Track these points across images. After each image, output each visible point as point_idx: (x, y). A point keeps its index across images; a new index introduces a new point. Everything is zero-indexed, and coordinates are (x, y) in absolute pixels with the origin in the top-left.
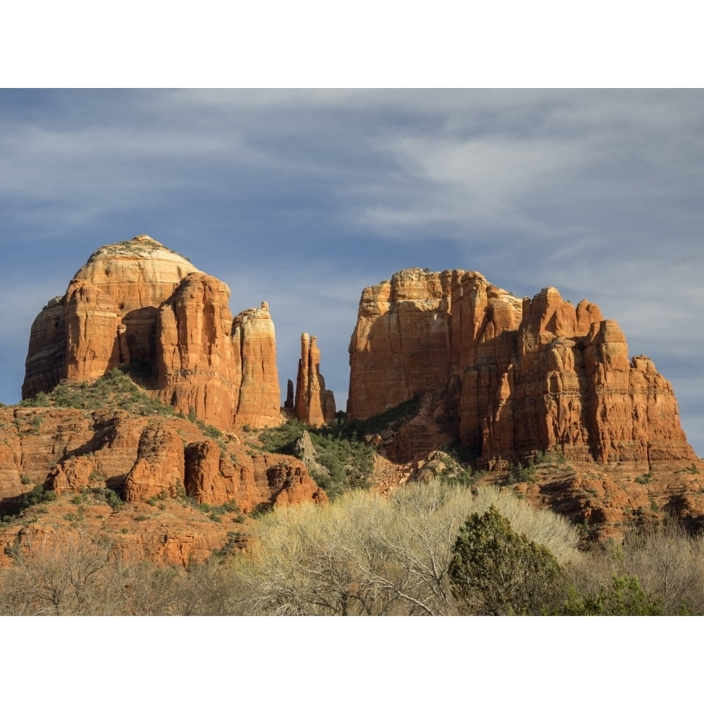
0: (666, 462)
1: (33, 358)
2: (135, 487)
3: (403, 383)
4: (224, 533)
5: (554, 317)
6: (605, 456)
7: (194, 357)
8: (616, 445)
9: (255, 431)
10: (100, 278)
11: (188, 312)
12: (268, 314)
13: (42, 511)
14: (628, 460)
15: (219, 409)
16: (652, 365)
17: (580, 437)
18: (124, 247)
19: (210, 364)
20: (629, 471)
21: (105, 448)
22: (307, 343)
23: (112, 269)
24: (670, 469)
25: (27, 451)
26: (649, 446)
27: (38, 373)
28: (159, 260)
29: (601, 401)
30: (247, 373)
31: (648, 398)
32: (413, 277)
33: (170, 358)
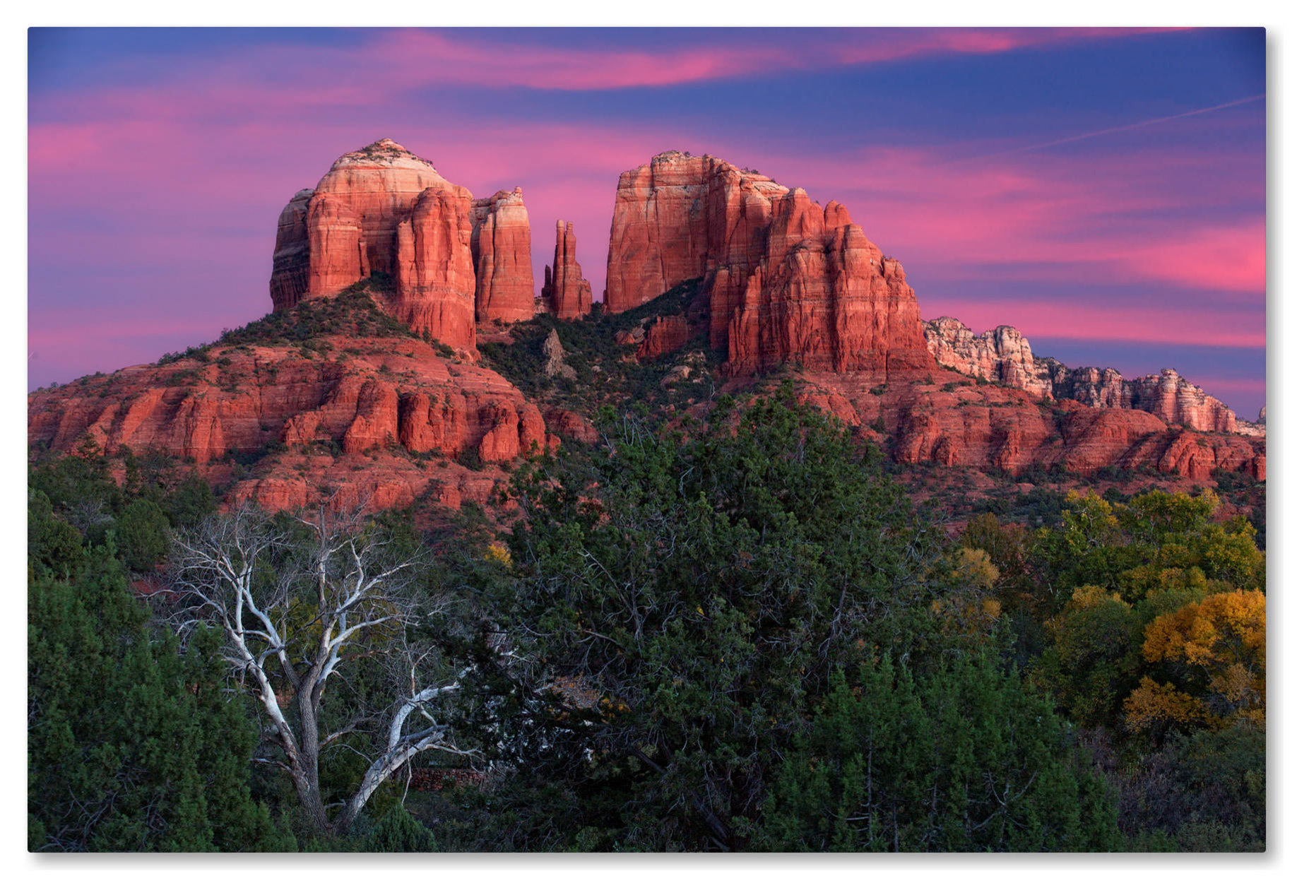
0: (903, 371)
1: (280, 254)
2: (353, 440)
3: (660, 275)
4: (425, 480)
5: (802, 219)
6: (844, 365)
7: (430, 274)
8: (855, 353)
9: (507, 325)
10: (341, 189)
11: (425, 230)
12: (521, 200)
13: (274, 462)
14: (866, 369)
15: (455, 325)
16: (901, 268)
17: (821, 345)
18: (366, 155)
19: (446, 280)
20: (867, 381)
21: (330, 404)
22: (562, 230)
23: (354, 178)
24: (906, 379)
25: (265, 400)
26: (888, 355)
27: (285, 271)
28: (400, 168)
29: (841, 309)
30: (499, 264)
31: (890, 305)
32: (672, 162)
33: (407, 275)
